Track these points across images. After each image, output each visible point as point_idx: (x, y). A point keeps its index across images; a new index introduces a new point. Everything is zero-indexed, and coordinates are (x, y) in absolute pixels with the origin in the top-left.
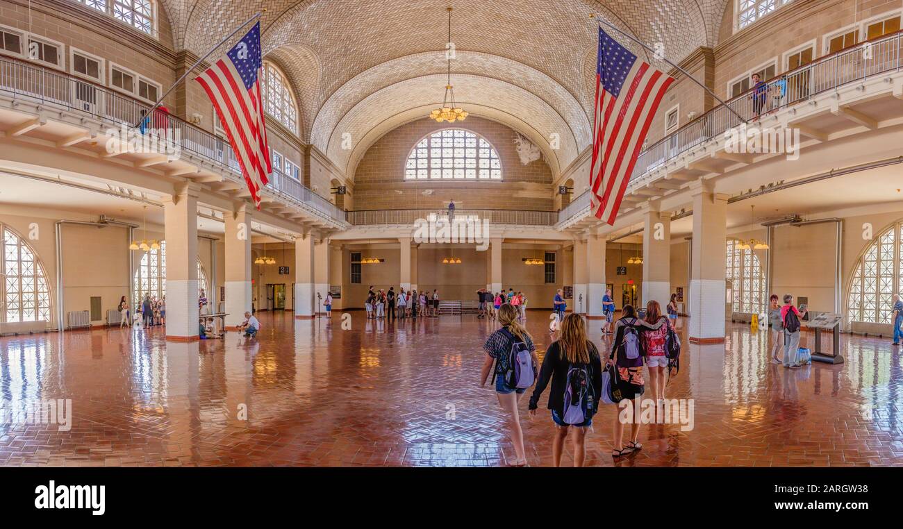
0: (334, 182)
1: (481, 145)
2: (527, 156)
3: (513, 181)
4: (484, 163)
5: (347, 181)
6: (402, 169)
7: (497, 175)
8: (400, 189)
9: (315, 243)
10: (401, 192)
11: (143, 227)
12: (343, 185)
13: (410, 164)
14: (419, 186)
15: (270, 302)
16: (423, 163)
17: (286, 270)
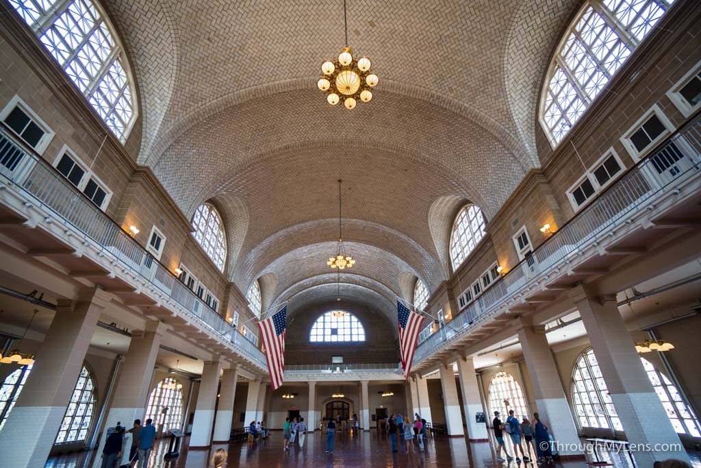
1: (353, 320)
4: (354, 332)
7: (362, 338)
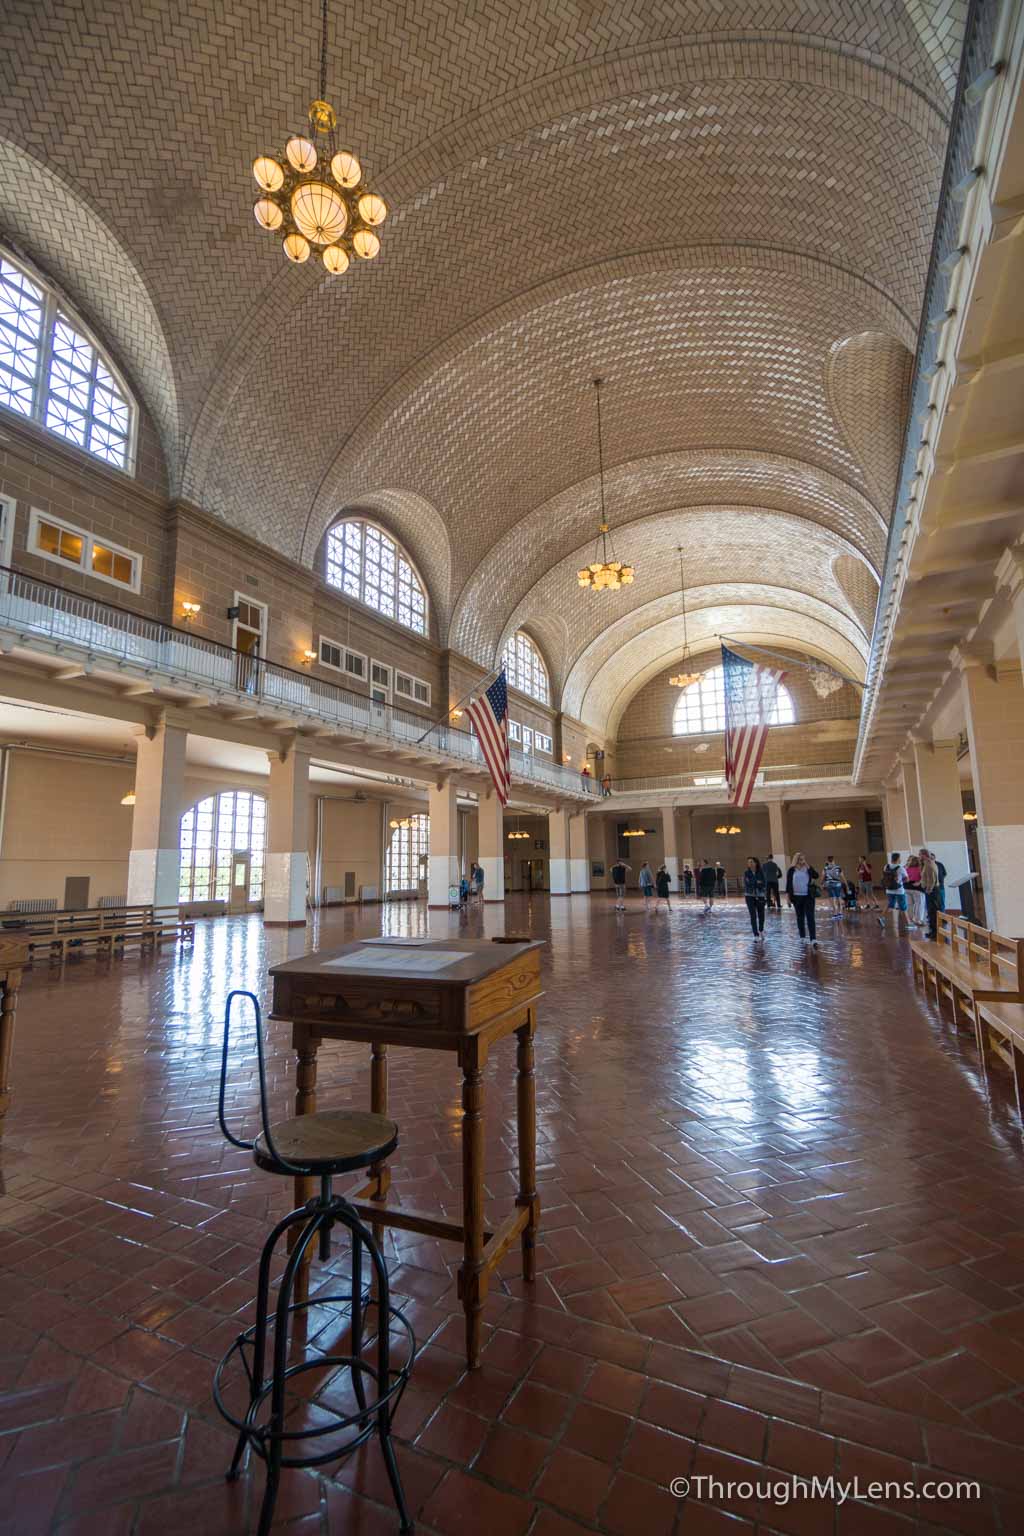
0: (591, 746)
2: (825, 688)
3: (807, 722)
5: (608, 742)
6: (670, 722)
8: (670, 746)
9: (571, 816)
10: (670, 750)
11: (397, 802)
12: (602, 748)
13: (679, 715)
14: (692, 741)
15: (526, 881)
16: (695, 713)
17: (542, 844)
